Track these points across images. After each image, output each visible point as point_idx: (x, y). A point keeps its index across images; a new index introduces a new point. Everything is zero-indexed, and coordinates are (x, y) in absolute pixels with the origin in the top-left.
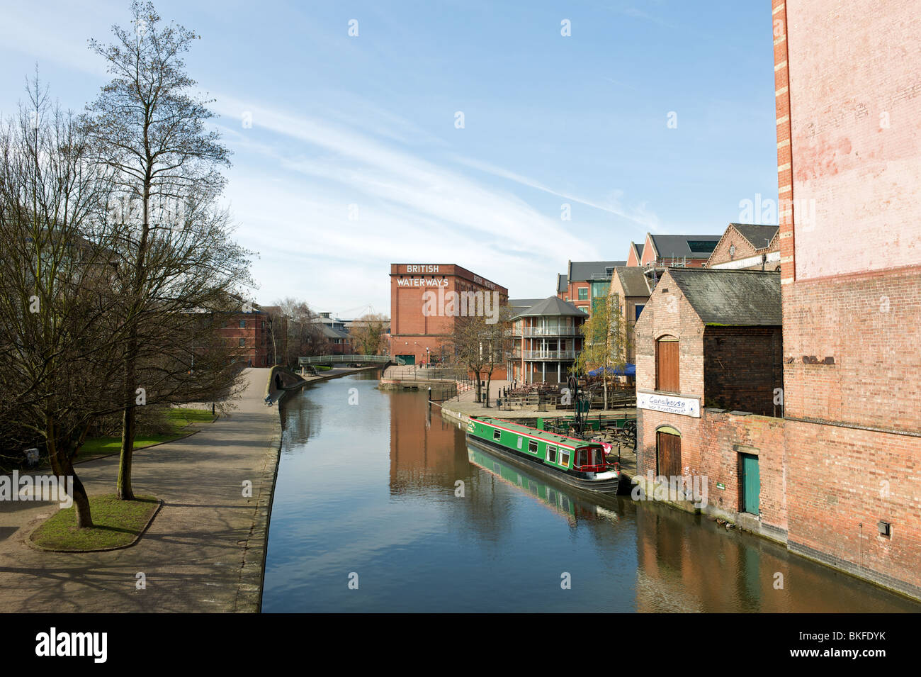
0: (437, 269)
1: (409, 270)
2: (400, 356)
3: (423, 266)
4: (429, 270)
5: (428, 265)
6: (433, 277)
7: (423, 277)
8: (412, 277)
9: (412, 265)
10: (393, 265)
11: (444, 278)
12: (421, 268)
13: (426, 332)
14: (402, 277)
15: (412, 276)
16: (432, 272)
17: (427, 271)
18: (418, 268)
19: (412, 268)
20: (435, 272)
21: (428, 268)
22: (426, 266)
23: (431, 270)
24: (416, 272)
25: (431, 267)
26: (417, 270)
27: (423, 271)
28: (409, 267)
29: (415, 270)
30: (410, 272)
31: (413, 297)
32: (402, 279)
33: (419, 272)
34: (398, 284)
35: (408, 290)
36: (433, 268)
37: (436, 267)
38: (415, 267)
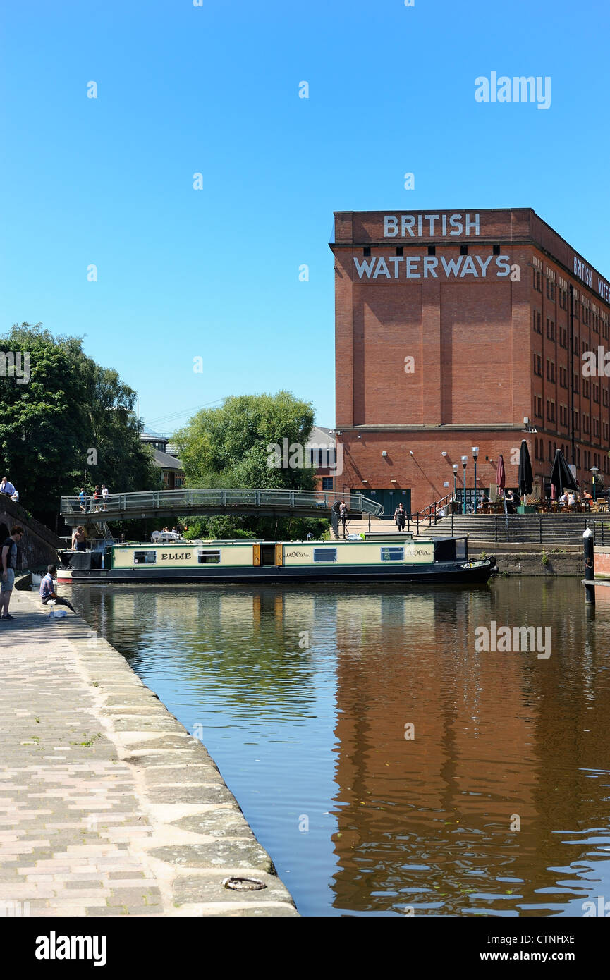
0: (474, 228)
1: (389, 231)
2: (366, 492)
3: (432, 218)
4: (448, 225)
5: (449, 213)
6: (464, 251)
7: (432, 252)
8: (400, 252)
9: (399, 214)
10: (340, 216)
11: (497, 251)
12: (426, 224)
13: (446, 417)
14: (367, 252)
15: (399, 249)
16: (461, 235)
17: (444, 234)
18: (417, 222)
19: (399, 224)
20: (468, 233)
21: (448, 221)
22: (441, 218)
23: (457, 229)
24: (412, 235)
25: (456, 220)
26: (415, 228)
27: (432, 233)
28: (391, 222)
29: (407, 231)
30: (394, 234)
31: (401, 313)
32: (367, 258)
33: (420, 234)
34: (357, 273)
35: (387, 292)
36: (463, 222)
37: (473, 220)
38: (408, 221)
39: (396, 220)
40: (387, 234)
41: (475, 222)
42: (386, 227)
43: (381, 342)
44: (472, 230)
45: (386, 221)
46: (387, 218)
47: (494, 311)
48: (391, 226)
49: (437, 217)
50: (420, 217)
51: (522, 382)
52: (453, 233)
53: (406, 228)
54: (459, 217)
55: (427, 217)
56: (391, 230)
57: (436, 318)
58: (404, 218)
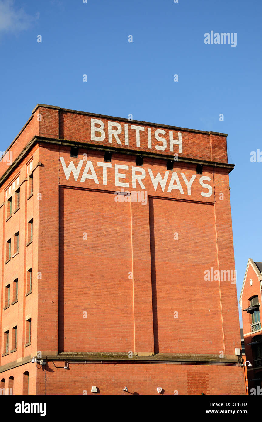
0: (177, 145)
1: (96, 135)
3: (138, 129)
4: (154, 139)
5: (154, 126)
6: (170, 166)
7: (139, 162)
8: (108, 159)
11: (200, 170)
12: (132, 133)
14: (74, 152)
15: (108, 154)
16: (166, 149)
17: (150, 147)
18: (123, 130)
19: (106, 130)
20: (172, 150)
21: (153, 135)
22: (147, 130)
23: (161, 144)
24: (119, 143)
25: (160, 135)
26: (121, 136)
27: (138, 145)
28: (97, 125)
29: (113, 138)
30: (101, 139)
31: (110, 223)
32: (74, 159)
33: (127, 143)
34: (64, 173)
35: (94, 198)
36: (166, 136)
37: (176, 138)
38: (115, 128)
39: (103, 125)
40: (94, 138)
41: (178, 139)
42: (94, 129)
43: (89, 253)
44: (176, 147)
45: (93, 125)
46: (94, 121)
47: (200, 231)
48: (98, 129)
49: (142, 128)
50: (126, 125)
51: (230, 309)
52: (158, 148)
53: (113, 135)
54: (163, 132)
55: (133, 127)
56: (98, 134)
57: (145, 232)
58: (111, 124)
